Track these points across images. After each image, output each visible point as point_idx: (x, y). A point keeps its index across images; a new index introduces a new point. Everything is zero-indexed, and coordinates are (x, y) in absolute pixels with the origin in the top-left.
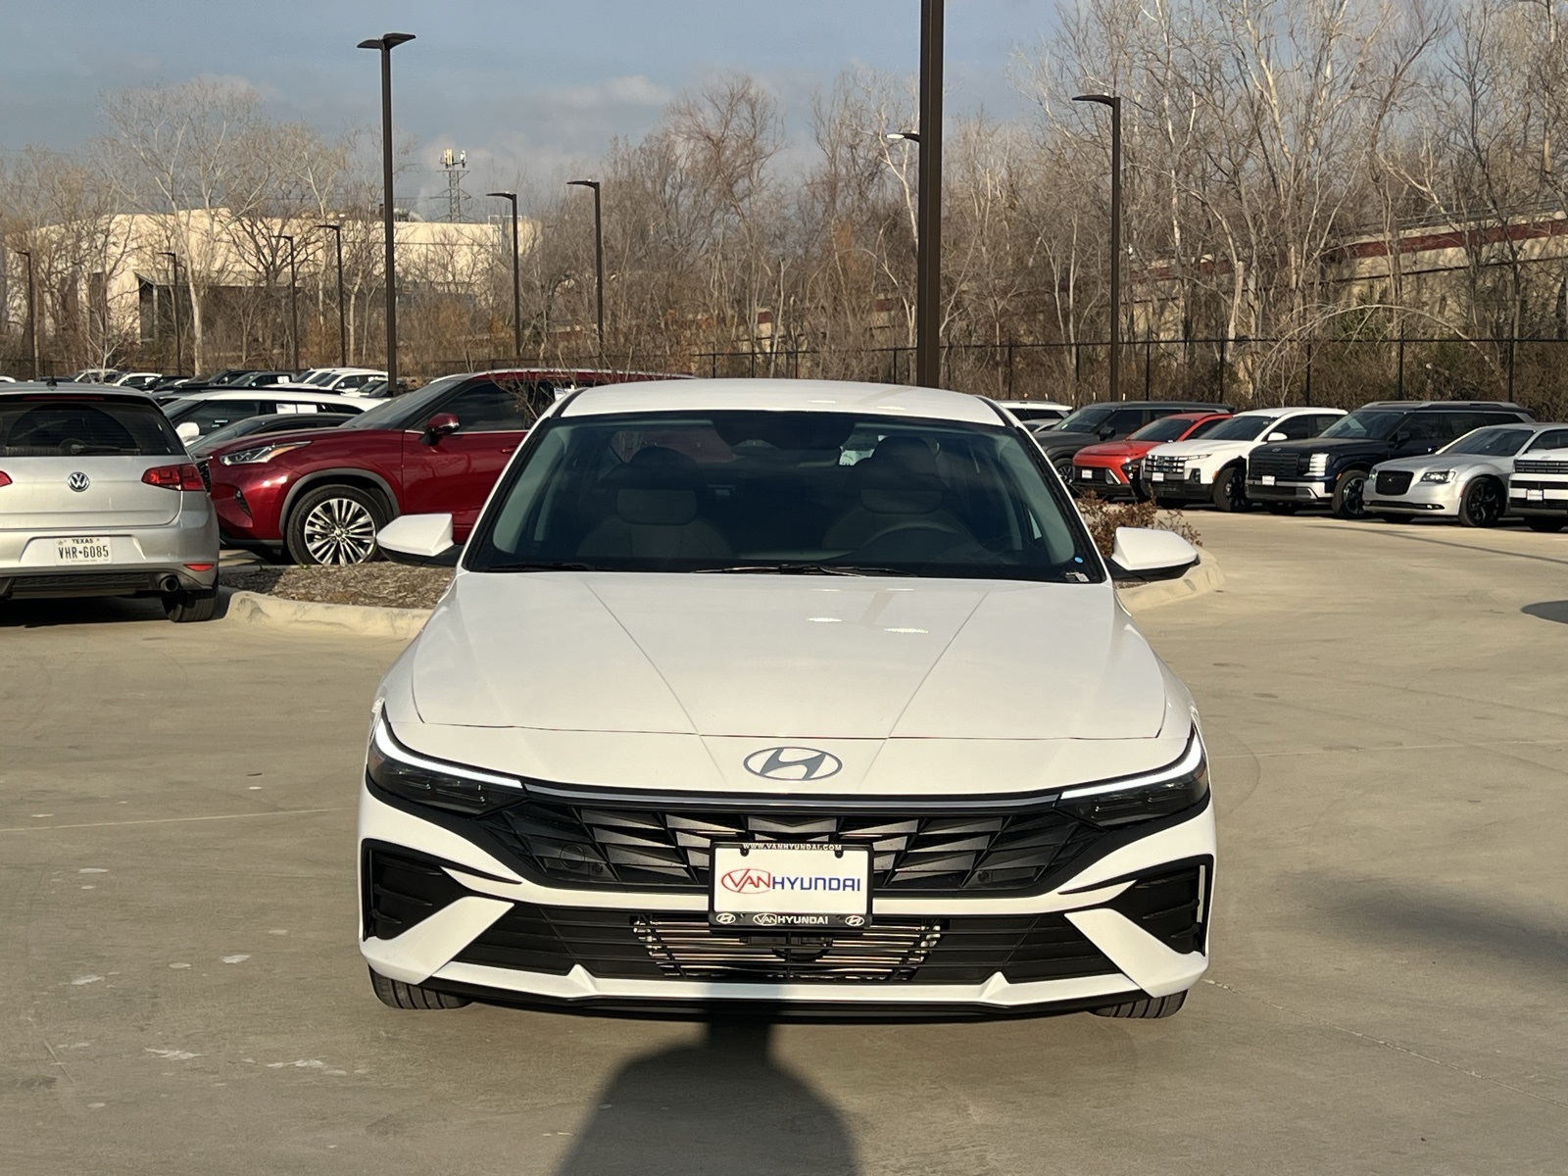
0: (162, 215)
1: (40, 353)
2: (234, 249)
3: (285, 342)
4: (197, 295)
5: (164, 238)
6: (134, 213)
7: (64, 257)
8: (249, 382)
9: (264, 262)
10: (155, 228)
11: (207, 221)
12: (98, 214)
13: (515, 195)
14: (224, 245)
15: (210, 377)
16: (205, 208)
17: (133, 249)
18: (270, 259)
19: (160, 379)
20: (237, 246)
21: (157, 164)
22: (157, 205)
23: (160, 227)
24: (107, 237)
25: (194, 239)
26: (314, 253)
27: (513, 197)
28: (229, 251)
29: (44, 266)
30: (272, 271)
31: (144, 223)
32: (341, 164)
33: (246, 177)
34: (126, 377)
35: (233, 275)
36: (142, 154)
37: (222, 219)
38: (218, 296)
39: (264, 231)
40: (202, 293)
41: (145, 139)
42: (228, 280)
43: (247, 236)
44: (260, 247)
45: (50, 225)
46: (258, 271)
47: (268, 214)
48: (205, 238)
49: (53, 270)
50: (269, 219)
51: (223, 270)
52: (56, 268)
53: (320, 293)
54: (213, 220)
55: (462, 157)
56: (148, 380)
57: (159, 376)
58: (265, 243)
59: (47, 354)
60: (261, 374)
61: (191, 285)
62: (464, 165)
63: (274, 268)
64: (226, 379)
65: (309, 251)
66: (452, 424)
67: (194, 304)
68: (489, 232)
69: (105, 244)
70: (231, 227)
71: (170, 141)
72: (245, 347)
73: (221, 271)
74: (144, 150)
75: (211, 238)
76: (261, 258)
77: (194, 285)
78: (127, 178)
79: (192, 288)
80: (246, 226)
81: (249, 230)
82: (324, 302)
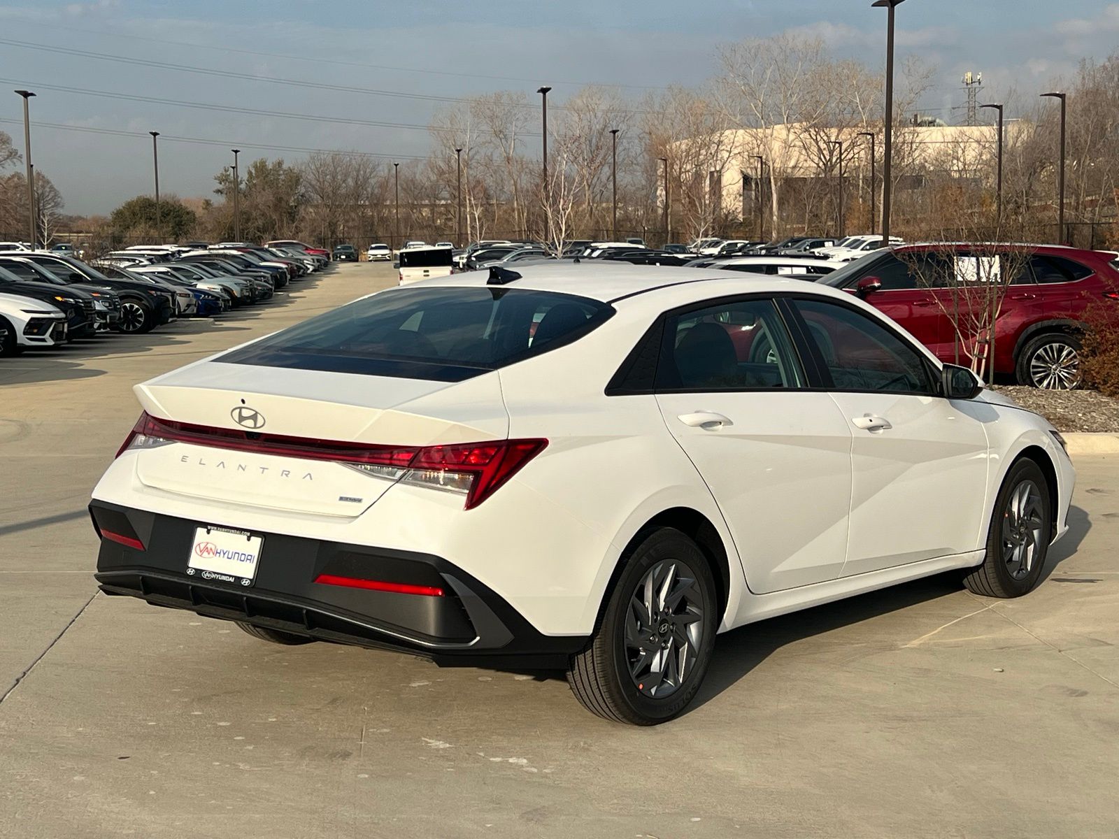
0: (755, 130)
1: (671, 228)
2: (804, 152)
3: (835, 217)
4: (776, 185)
5: (756, 146)
6: (737, 129)
7: (690, 162)
8: (805, 246)
9: (823, 160)
10: (750, 139)
11: (784, 132)
12: (713, 131)
13: (1002, 106)
14: (797, 149)
15: (779, 242)
16: (784, 123)
17: (735, 154)
18: (828, 158)
19: (747, 244)
20: (806, 149)
21: (753, 94)
22: (749, 123)
23: (753, 138)
24: (718, 146)
25: (777, 146)
26: (859, 153)
27: (1000, 107)
28: (801, 154)
29: (676, 167)
30: (829, 167)
31: (741, 136)
32: (879, 88)
33: (814, 100)
34: (725, 243)
35: (802, 170)
36: (743, 87)
37: (796, 130)
38: (791, 185)
39: (825, 138)
40: (779, 184)
41: (745, 77)
42: (798, 174)
43: (813, 141)
44: (821, 150)
45: (683, 139)
46: (819, 167)
47: (827, 125)
48: (784, 145)
49: (683, 170)
50: (828, 129)
51: (795, 166)
52: (685, 169)
53: (861, 181)
54: (789, 131)
55: (979, 77)
56: (739, 245)
57: (747, 242)
58: (825, 146)
59: (676, 228)
60: (814, 240)
61: (772, 178)
62: (980, 83)
63: (831, 163)
64: (790, 244)
65: (856, 151)
66: (876, 284)
67: (773, 192)
68: (989, 132)
69: (716, 152)
70: (802, 136)
71: (762, 77)
72: (807, 221)
73: (794, 167)
74: (744, 84)
75: (787, 145)
76: (822, 157)
77: (774, 178)
78: (733, 104)
79: (772, 181)
80: (813, 136)
81: (815, 138)
82: (863, 188)
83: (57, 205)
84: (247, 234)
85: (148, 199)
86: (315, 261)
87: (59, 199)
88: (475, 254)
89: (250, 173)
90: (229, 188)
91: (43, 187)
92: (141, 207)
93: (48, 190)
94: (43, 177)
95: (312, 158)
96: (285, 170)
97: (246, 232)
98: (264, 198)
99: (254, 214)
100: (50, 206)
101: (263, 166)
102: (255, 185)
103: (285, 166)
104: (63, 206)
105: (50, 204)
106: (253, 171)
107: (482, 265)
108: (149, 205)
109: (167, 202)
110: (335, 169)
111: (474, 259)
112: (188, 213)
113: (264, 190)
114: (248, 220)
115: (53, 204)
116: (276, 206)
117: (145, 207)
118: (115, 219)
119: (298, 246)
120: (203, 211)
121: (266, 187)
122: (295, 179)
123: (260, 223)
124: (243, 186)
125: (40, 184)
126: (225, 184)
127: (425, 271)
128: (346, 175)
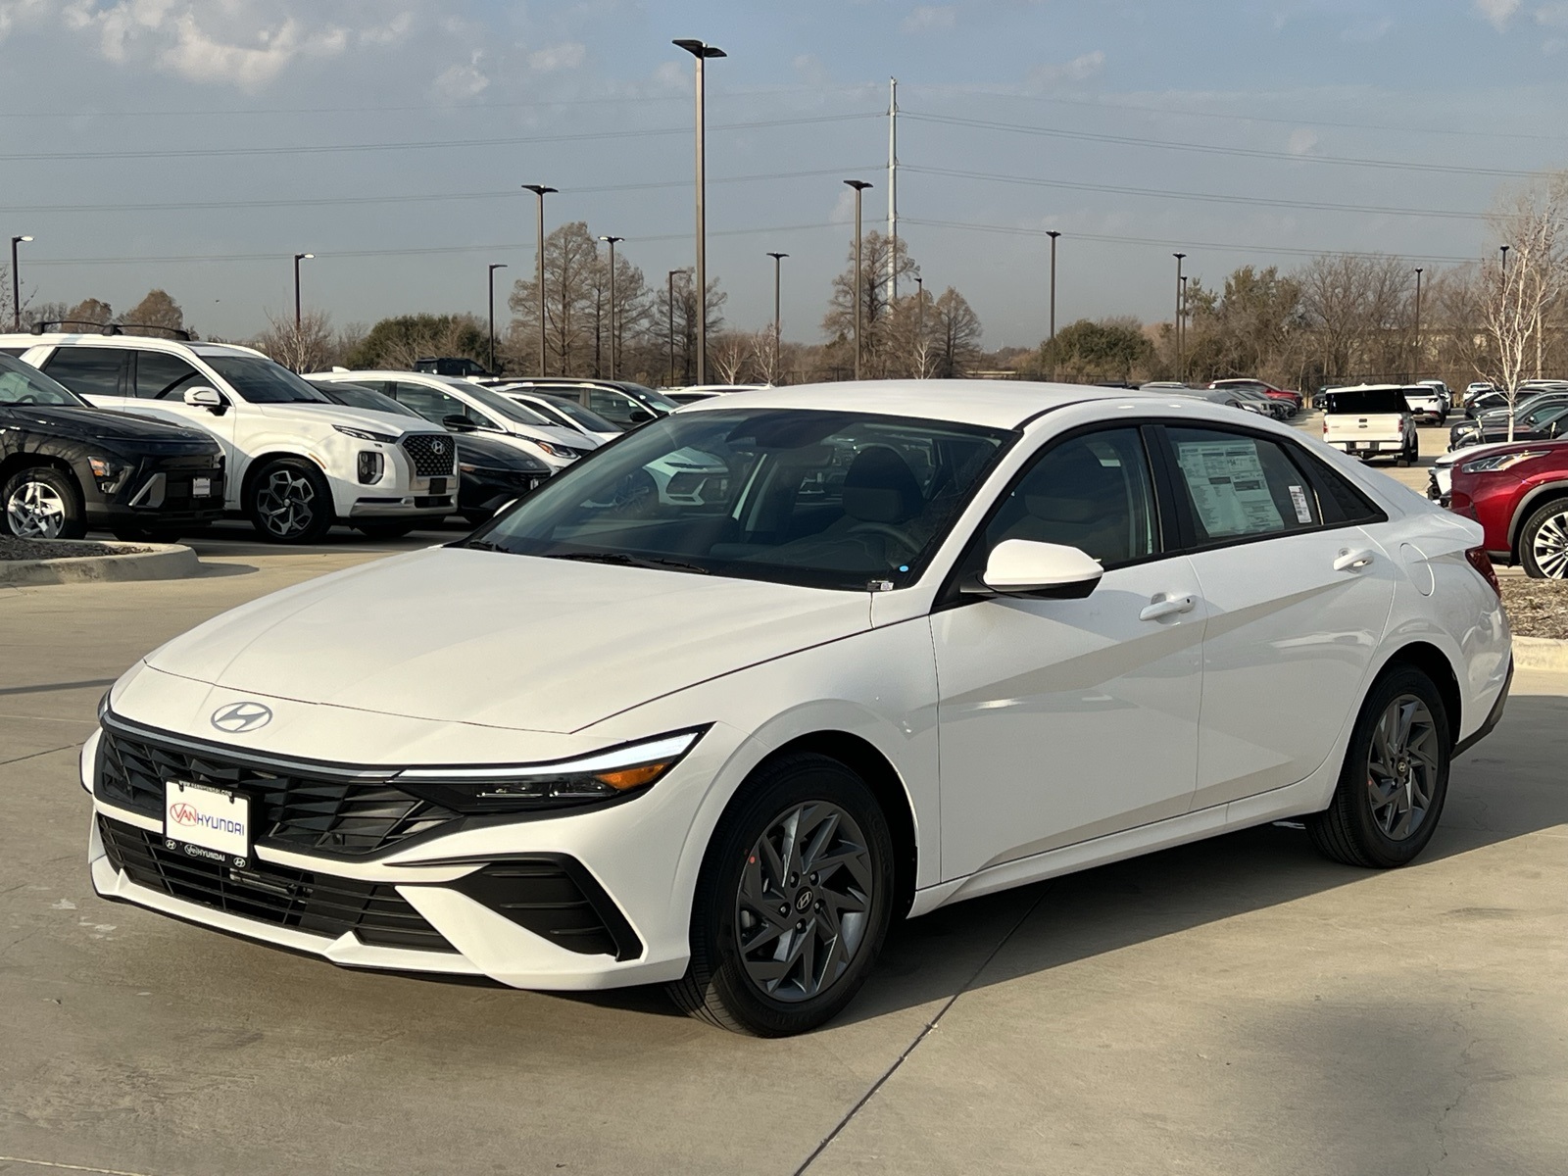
83: (972, 332)
84: (1216, 371)
85: (1090, 324)
86: (1268, 407)
87: (976, 325)
88: (1479, 398)
89: (1229, 286)
90: (1198, 308)
91: (957, 309)
92: (1080, 336)
93: (961, 312)
94: (957, 295)
95: (1317, 263)
96: (1279, 282)
97: (1215, 368)
98: (1243, 322)
99: (1228, 344)
100: (963, 334)
101: (1247, 277)
102: (1234, 303)
103: (1279, 276)
104: (979, 335)
105: (963, 331)
106: (1233, 283)
107: (1485, 414)
108: (1092, 332)
109: (1117, 329)
110: (1349, 278)
111: (1477, 405)
112: (1143, 343)
113: (1244, 309)
114: (1218, 352)
115: (967, 331)
116: (1258, 331)
117: (1086, 335)
118: (1046, 351)
119: (1258, 388)
120: (1160, 340)
121: (1248, 305)
122: (1292, 294)
123: (1235, 355)
124: (1217, 305)
125: (952, 305)
126: (1193, 302)
127: (1361, 421)
128: (1366, 287)
